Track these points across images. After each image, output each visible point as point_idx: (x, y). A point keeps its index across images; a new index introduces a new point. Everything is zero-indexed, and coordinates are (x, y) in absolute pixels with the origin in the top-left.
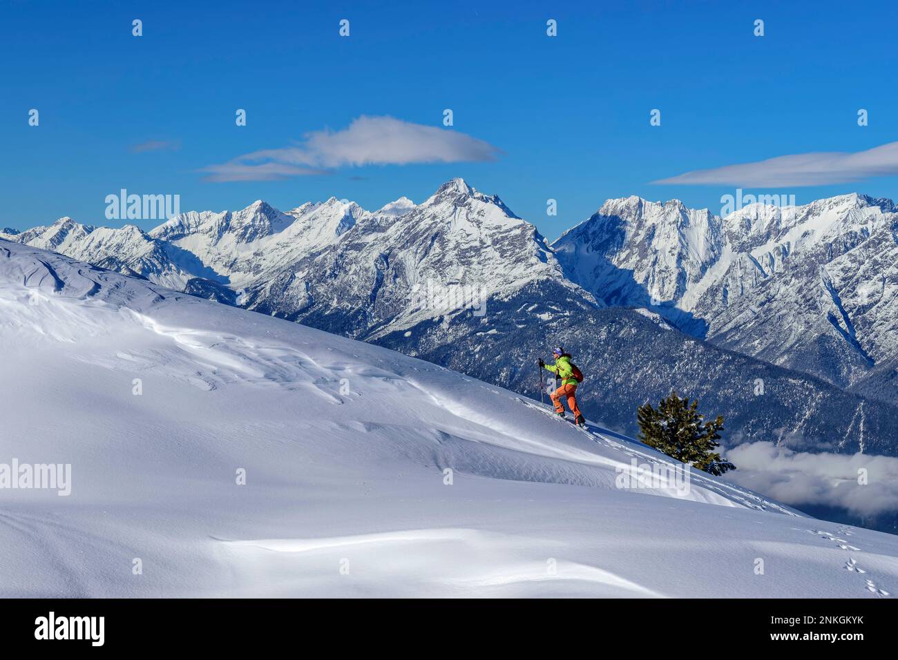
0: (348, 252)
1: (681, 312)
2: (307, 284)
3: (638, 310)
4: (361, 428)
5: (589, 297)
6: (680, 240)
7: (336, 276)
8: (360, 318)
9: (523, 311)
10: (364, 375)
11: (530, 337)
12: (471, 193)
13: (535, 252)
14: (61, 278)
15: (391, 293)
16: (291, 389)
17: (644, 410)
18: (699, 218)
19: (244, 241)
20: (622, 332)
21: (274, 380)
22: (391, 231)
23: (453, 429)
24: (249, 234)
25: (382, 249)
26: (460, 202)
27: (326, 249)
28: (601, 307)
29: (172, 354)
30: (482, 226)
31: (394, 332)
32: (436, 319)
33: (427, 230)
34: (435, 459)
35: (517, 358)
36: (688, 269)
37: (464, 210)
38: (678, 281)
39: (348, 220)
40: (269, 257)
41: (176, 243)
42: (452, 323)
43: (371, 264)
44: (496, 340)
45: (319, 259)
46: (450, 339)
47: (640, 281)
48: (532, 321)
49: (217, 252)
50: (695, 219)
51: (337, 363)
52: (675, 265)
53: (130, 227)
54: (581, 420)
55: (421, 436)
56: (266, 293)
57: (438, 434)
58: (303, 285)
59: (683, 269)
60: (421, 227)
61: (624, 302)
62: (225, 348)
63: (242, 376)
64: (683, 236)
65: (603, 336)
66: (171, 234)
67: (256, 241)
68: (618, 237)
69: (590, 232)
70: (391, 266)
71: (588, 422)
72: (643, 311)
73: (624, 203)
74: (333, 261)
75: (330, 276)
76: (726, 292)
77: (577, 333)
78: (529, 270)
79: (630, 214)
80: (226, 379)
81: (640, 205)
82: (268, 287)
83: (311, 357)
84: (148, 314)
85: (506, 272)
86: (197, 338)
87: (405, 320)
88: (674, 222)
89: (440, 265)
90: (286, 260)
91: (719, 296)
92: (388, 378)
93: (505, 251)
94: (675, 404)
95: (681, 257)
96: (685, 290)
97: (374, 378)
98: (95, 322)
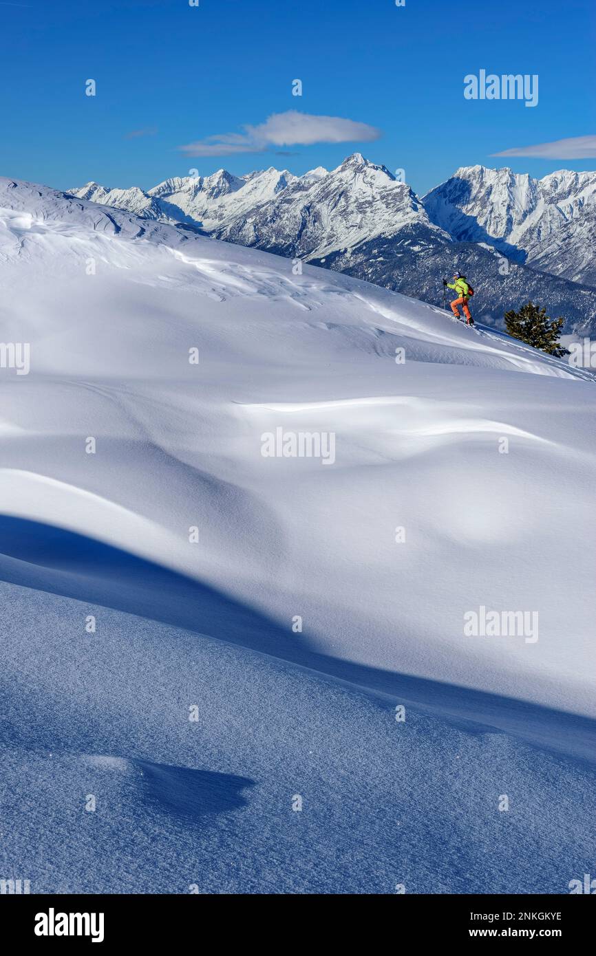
0: (282, 205)
1: (509, 245)
2: (255, 227)
3: (479, 244)
4: (324, 327)
5: (446, 235)
6: (509, 196)
7: (274, 221)
8: (290, 250)
9: (401, 244)
10: (324, 291)
11: (406, 263)
12: (366, 164)
13: (410, 204)
14: (118, 224)
15: (312, 233)
16: (276, 300)
17: (509, 314)
18: (522, 181)
19: (212, 197)
20: (469, 259)
21: (264, 294)
22: (312, 190)
23: (385, 327)
24: (216, 193)
25: (306, 203)
26: (359, 170)
27: (267, 203)
28: (455, 241)
29: (195, 276)
30: (374, 187)
31: (314, 260)
32: (342, 251)
33: (336, 189)
34: (375, 348)
35: (397, 277)
36: (514, 216)
37: (362, 176)
38: (507, 224)
39: (282, 182)
40: (228, 208)
41: (166, 199)
42: (353, 253)
43: (298, 212)
44: (383, 265)
45: (262, 209)
46: (351, 264)
47: (481, 224)
48: (407, 252)
49: (193, 205)
50: (519, 181)
51: (306, 283)
52: (506, 213)
53: (135, 188)
54: (471, 321)
55: (364, 332)
56: (227, 233)
57: (376, 331)
58: (252, 228)
59: (511, 216)
60: (332, 187)
61: (470, 238)
62: (231, 273)
63: (242, 291)
64: (511, 193)
65: (456, 261)
66: (163, 193)
67: (219, 198)
68: (467, 194)
69: (448, 190)
70: (312, 214)
71: (476, 322)
72: (483, 245)
73: (471, 170)
74: (272, 211)
75: (271, 221)
76: (539, 231)
77: (438, 259)
78: (405, 217)
79: (475, 178)
80: (232, 294)
81: (482, 171)
82: (228, 229)
83: (288, 278)
84: (178, 249)
85: (390, 218)
86: (212, 266)
87: (321, 251)
88: (505, 183)
89: (345, 213)
90: (240, 211)
91: (535, 235)
92: (340, 293)
93: (389, 204)
94: (531, 310)
95: (509, 208)
96: (511, 230)
97: (331, 293)
98: (143, 255)
